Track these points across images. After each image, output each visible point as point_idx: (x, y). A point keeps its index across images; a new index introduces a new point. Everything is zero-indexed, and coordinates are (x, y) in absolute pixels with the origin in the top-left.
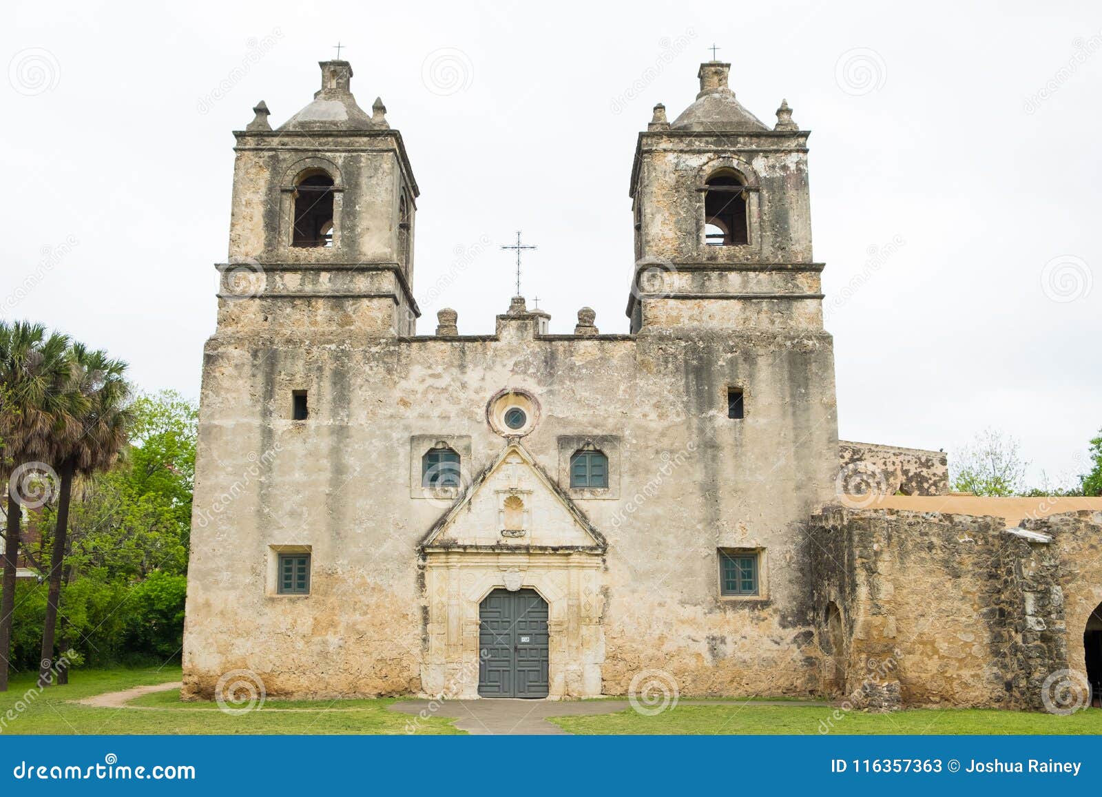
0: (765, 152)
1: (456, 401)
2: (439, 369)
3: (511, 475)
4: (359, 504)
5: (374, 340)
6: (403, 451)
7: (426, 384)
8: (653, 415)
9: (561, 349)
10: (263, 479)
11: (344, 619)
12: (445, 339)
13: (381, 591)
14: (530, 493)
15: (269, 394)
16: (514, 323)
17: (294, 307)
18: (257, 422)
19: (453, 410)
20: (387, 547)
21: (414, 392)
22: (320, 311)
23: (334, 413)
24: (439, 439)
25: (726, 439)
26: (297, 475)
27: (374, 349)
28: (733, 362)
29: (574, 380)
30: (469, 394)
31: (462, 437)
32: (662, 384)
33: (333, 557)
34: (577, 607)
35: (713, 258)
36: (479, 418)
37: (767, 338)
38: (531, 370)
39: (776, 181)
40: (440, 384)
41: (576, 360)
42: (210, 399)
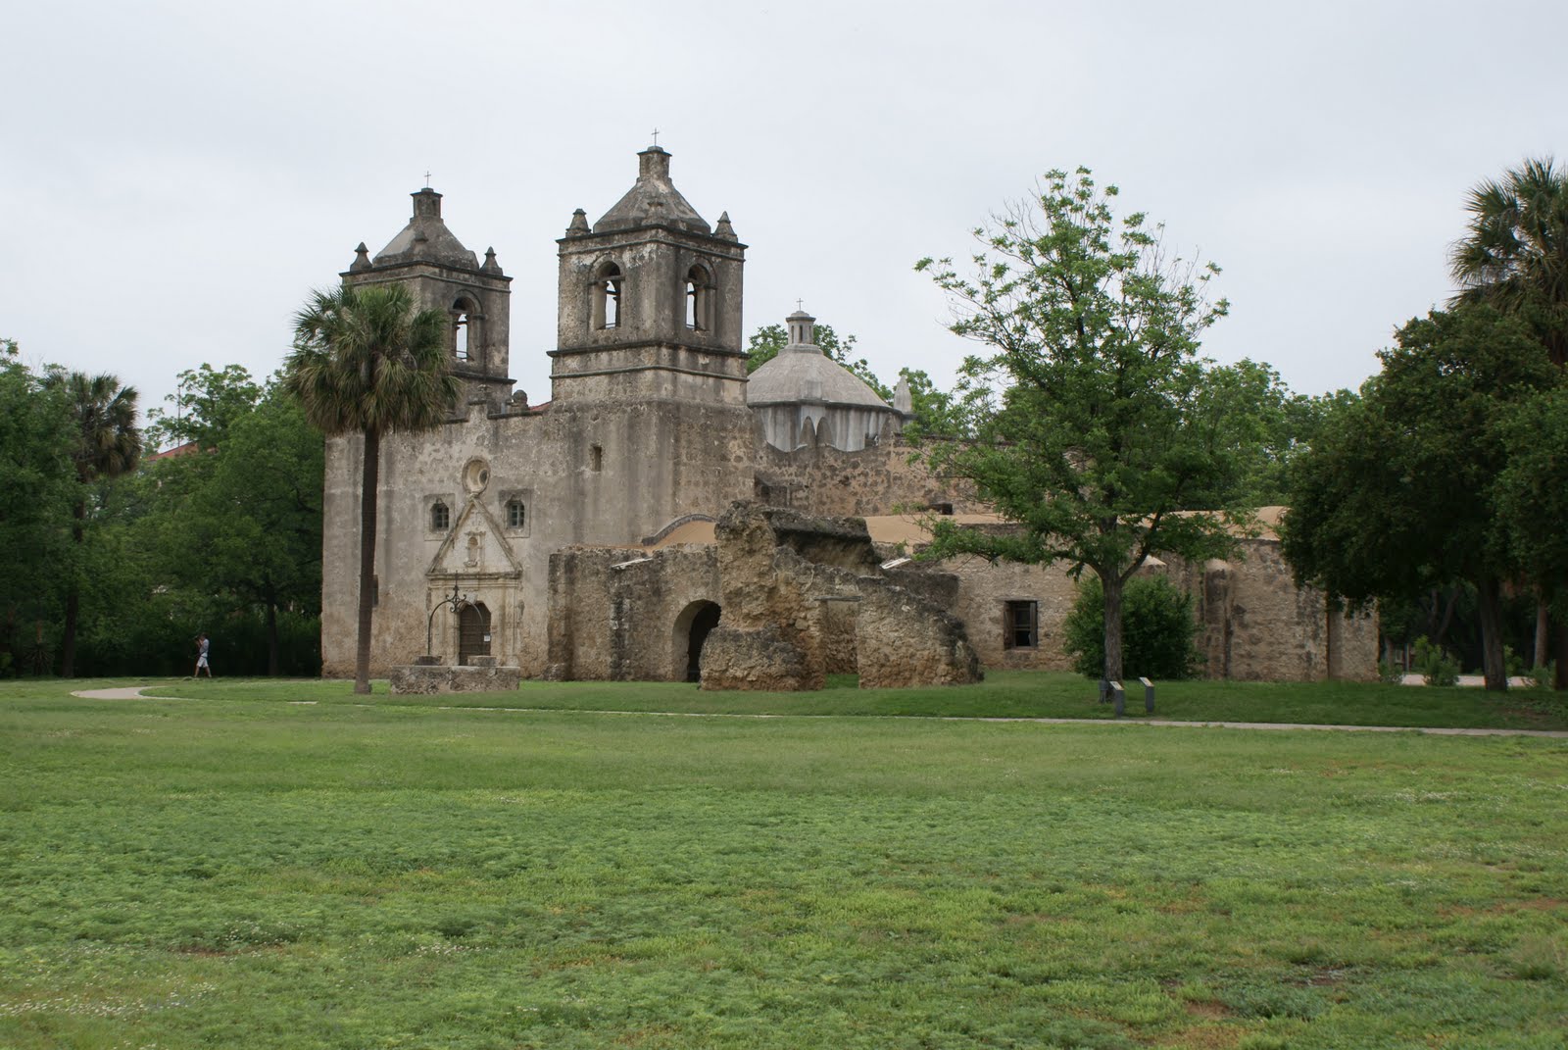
0: (630, 245)
1: (446, 468)
3: (476, 524)
4: (400, 545)
6: (420, 507)
7: (431, 458)
8: (550, 473)
9: (502, 425)
11: (393, 625)
13: (410, 605)
14: (482, 534)
16: (477, 407)
18: (350, 490)
19: (445, 475)
20: (413, 575)
21: (426, 463)
23: (387, 483)
24: (438, 497)
25: (589, 487)
28: (596, 427)
29: (508, 448)
30: (454, 463)
31: (450, 495)
32: (556, 449)
33: (387, 582)
34: (503, 615)
35: (596, 341)
36: (459, 480)
37: (616, 406)
38: (486, 443)
39: (636, 270)
40: (439, 456)
41: (510, 433)
42: (329, 475)
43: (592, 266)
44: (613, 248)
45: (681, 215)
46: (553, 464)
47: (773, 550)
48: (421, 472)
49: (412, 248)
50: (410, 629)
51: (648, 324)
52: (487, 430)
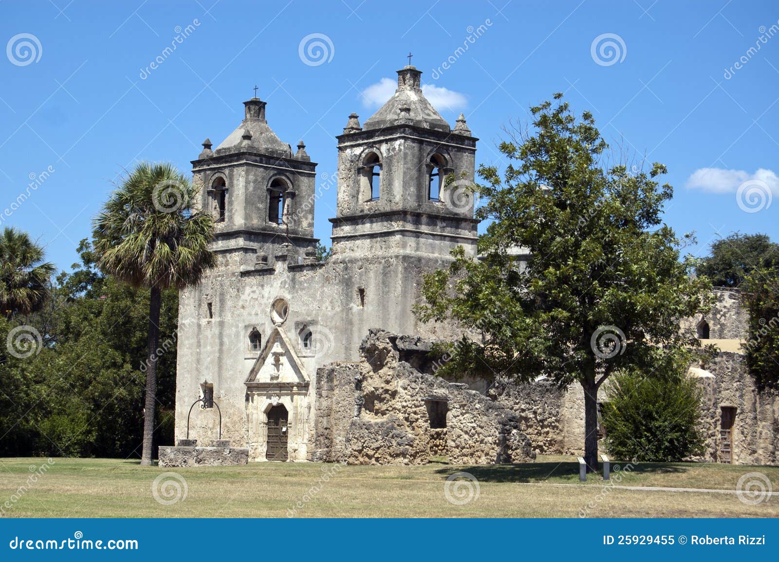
1: (260, 305)
2: (255, 288)
3: (278, 344)
4: (228, 362)
5: (233, 274)
6: (242, 333)
7: (250, 297)
8: (329, 309)
10: (198, 350)
13: (235, 406)
15: (200, 305)
16: (281, 261)
19: (257, 309)
20: (236, 384)
21: (246, 301)
26: (208, 348)
27: (234, 279)
28: (361, 275)
29: (302, 289)
30: (265, 301)
31: (262, 324)
32: (334, 290)
33: (220, 389)
34: (296, 414)
35: (362, 211)
36: (268, 313)
37: (375, 260)
38: (287, 286)
39: (390, 159)
40: (255, 296)
41: (302, 279)
42: (181, 310)
43: (360, 154)
44: (375, 143)
45: (426, 117)
46: (331, 302)
47: (395, 364)
48: (243, 307)
49: (241, 142)
50: (234, 423)
51: (398, 198)
52: (288, 277)
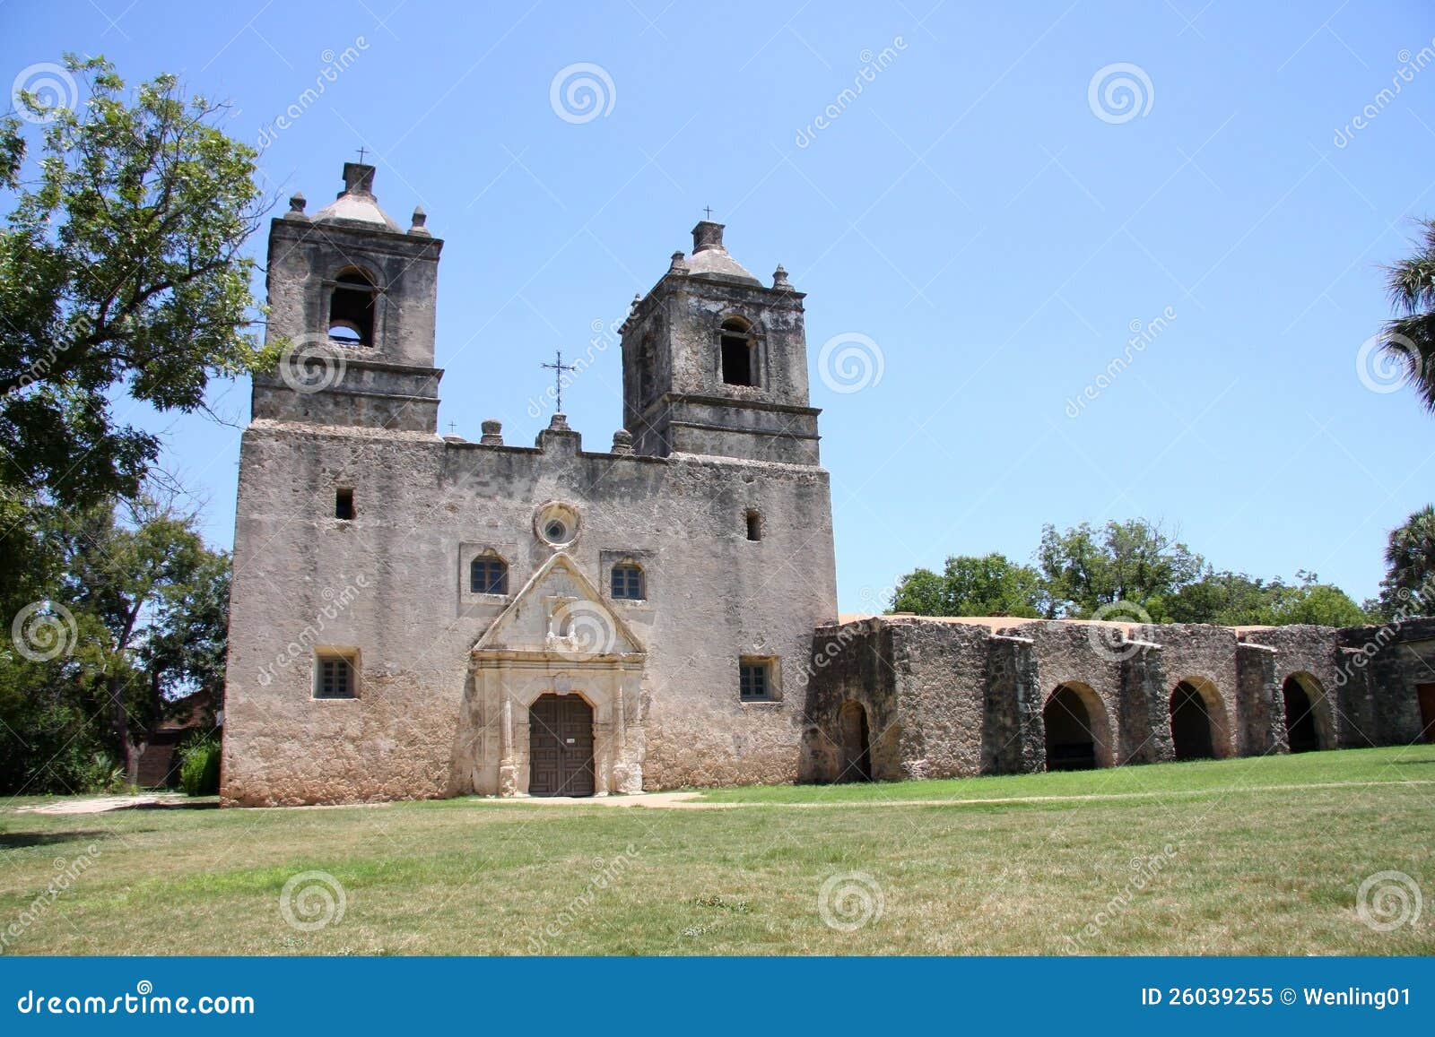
0: (770, 306)
2: (487, 478)
4: (408, 607)
6: (452, 556)
9: (601, 466)
10: (308, 578)
12: (491, 448)
15: (312, 489)
16: (557, 439)
17: (336, 404)
18: (299, 520)
22: (364, 411)
23: (381, 515)
24: (487, 547)
25: (745, 558)
27: (423, 453)
28: (751, 490)
30: (516, 504)
31: (508, 547)
33: (383, 659)
36: (526, 528)
37: (778, 472)
38: (574, 485)
39: (779, 334)
40: (487, 491)
41: (615, 478)
43: (717, 314)
44: (747, 303)
46: (688, 525)
